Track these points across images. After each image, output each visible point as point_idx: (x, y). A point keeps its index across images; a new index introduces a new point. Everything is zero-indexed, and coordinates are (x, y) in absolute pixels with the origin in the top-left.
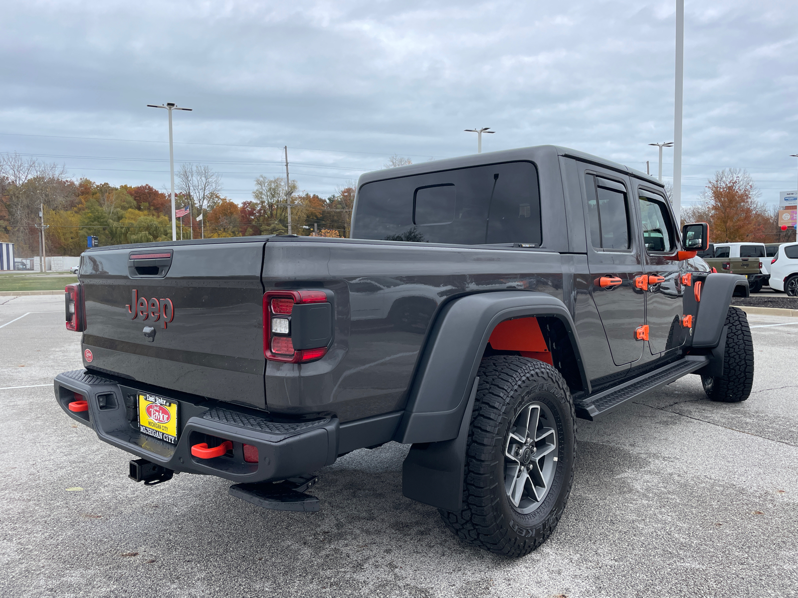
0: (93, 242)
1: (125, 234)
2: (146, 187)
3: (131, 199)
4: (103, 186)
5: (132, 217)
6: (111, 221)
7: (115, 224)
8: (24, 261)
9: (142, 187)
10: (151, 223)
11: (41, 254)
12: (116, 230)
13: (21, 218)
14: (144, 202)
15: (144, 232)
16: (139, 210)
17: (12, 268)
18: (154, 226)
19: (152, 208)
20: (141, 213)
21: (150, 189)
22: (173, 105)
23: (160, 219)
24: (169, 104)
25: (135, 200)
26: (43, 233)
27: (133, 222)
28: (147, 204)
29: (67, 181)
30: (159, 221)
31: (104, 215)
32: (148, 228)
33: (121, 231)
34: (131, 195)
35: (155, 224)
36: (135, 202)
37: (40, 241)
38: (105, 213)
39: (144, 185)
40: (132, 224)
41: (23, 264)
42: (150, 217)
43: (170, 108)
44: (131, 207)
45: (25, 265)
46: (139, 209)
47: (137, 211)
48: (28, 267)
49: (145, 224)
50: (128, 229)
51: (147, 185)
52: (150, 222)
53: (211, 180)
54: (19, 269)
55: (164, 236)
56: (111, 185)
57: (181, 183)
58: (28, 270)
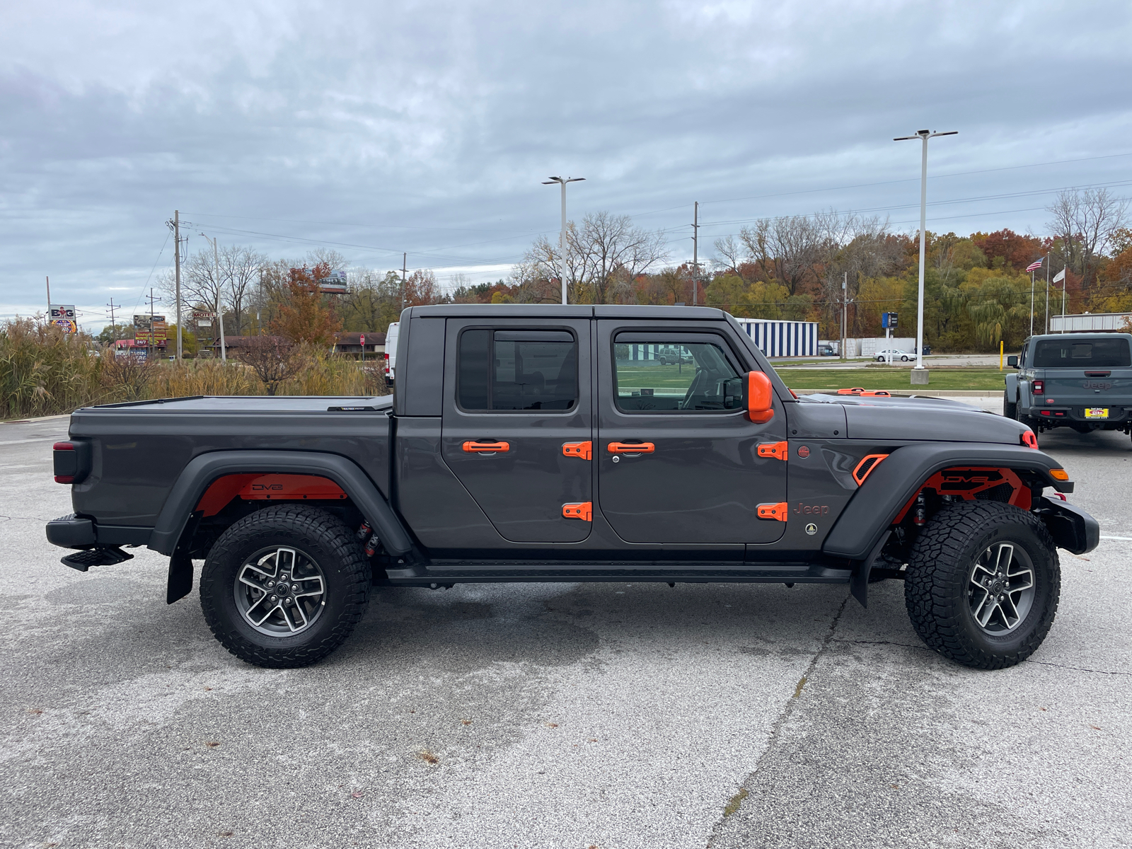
0: (890, 320)
1: (964, 305)
2: (1003, 233)
3: (979, 253)
4: (947, 237)
5: (977, 278)
6: (946, 287)
7: (951, 291)
8: (831, 344)
9: (997, 234)
10: (1003, 286)
11: (841, 336)
12: (951, 300)
13: (832, 290)
14: (998, 256)
15: (991, 301)
16: (989, 268)
17: (815, 353)
18: (1007, 290)
19: (1010, 263)
20: (990, 271)
21: (1010, 234)
22: (927, 132)
23: (1018, 280)
24: (921, 132)
25: (985, 253)
26: (845, 309)
27: (976, 286)
28: (1002, 259)
29: (899, 236)
30: (1015, 282)
31: (936, 279)
32: (996, 295)
33: (958, 301)
34: (981, 247)
35: (1008, 288)
36: (985, 258)
37: (841, 320)
38: (938, 276)
39: (1001, 230)
40: (973, 288)
41: (829, 348)
42: (1004, 278)
43: (925, 136)
44: (978, 265)
45: (831, 349)
46: (990, 266)
47: (985, 270)
48: (836, 351)
49: (992, 288)
50: (968, 297)
51: (1006, 230)
52: (1001, 284)
53: (1109, 210)
54: (822, 355)
55: (1021, 305)
56: (959, 235)
57: (1057, 221)
58: (836, 355)
